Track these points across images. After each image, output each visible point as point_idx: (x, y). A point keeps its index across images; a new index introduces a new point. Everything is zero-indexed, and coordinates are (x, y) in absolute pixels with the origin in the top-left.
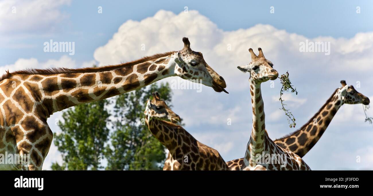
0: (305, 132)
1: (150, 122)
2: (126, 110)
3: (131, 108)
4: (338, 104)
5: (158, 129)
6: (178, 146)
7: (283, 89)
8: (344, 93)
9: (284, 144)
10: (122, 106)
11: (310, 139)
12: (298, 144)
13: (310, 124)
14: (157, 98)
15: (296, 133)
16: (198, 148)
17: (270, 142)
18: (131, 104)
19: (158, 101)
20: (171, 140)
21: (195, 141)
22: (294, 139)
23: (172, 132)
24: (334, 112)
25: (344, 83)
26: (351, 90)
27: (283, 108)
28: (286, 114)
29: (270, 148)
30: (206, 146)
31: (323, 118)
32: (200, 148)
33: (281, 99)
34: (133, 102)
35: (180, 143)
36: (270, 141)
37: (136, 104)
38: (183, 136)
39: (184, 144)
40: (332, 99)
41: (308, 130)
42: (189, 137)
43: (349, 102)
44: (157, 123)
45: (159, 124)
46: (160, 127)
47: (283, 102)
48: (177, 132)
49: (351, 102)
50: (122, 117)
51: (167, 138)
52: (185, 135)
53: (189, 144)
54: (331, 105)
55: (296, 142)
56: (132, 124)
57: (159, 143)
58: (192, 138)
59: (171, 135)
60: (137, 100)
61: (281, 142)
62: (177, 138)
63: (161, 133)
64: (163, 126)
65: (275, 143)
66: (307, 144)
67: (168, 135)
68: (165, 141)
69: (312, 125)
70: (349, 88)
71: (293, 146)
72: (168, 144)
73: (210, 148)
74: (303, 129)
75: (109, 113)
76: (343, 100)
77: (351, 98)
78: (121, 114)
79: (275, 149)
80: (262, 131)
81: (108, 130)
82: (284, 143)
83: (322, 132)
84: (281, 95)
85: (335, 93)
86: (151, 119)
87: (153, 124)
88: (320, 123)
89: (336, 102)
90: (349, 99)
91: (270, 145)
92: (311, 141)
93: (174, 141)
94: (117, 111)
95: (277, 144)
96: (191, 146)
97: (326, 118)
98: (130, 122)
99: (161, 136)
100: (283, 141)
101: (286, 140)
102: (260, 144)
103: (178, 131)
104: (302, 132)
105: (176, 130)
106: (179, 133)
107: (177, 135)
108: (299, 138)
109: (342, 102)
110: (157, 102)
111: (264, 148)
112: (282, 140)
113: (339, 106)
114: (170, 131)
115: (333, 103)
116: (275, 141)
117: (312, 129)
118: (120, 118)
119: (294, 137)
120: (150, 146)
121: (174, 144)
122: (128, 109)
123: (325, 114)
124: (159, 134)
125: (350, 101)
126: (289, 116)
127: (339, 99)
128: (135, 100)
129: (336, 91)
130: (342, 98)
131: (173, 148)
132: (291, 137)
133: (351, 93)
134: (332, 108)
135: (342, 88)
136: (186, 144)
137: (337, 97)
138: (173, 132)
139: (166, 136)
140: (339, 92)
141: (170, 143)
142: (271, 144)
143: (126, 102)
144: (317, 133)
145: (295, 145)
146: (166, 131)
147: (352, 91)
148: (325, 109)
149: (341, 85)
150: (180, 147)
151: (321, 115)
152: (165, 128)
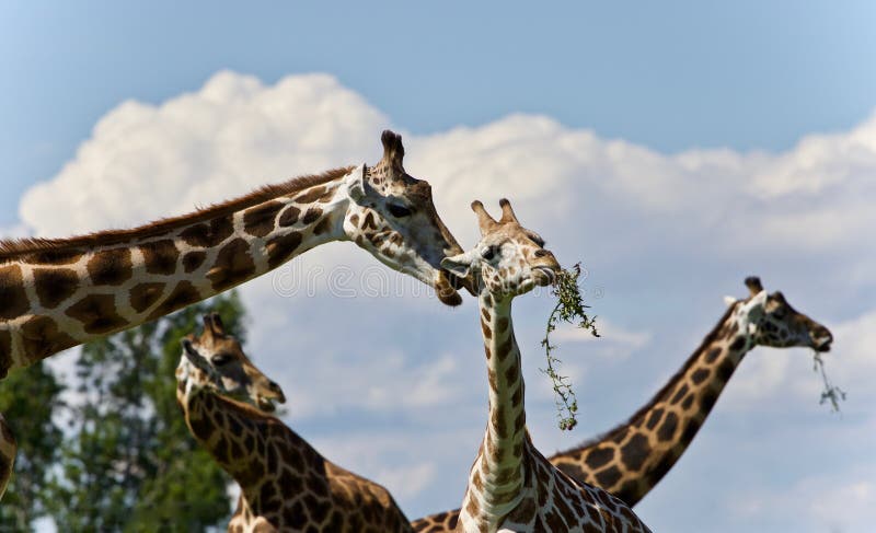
0: (644, 430)
1: (192, 402)
2: (111, 372)
3: (126, 365)
4: (740, 346)
5: (214, 421)
6: (267, 477)
7: (557, 315)
8: (756, 314)
9: (580, 468)
10: (100, 358)
11: (658, 452)
12: (622, 467)
13: (658, 406)
14: (217, 330)
15: (617, 434)
16: (327, 480)
17: (538, 462)
18: (128, 352)
19: (218, 342)
20: (248, 458)
21: (318, 461)
22: (609, 453)
23: (251, 432)
24: (726, 371)
25: (754, 284)
26: (775, 305)
27: (550, 369)
28: (556, 389)
29: (537, 477)
30: (351, 474)
31: (694, 389)
32: (335, 481)
33: (546, 341)
34: (133, 348)
35: (273, 467)
36: (536, 459)
37: (141, 353)
38: (283, 447)
39: (286, 472)
40: (721, 333)
41: (651, 426)
42: (301, 450)
43: (771, 341)
44: (209, 405)
45: (215, 408)
46: (218, 417)
47: (551, 352)
48: (265, 435)
49: (777, 342)
50: (101, 392)
51: (237, 453)
52: (289, 444)
53: (301, 469)
54: (718, 351)
55: (617, 460)
56: (131, 411)
57: (209, 468)
58: (310, 451)
59: (249, 442)
60: (144, 343)
61: (572, 461)
62: (266, 453)
63: (222, 435)
64: (228, 415)
65: (554, 463)
66: (649, 467)
67: (241, 441)
68: (231, 459)
69: (661, 411)
70: (770, 299)
71: (606, 472)
72: (240, 469)
73: (365, 480)
74: (638, 422)
75: (59, 381)
76: (753, 336)
77: (776, 329)
78: (98, 383)
79: (552, 481)
80: (516, 432)
81: (58, 433)
82: (581, 463)
83: (692, 429)
84: (549, 331)
85: (728, 316)
86: (196, 392)
87: (201, 410)
88: (687, 405)
89: (732, 340)
90: (773, 333)
91: (538, 470)
92: (660, 457)
93: (256, 460)
94: (84, 375)
95: (561, 466)
96: (306, 475)
97: (704, 389)
98: (124, 407)
99: (223, 444)
100: (578, 458)
101: (585, 454)
102: (512, 469)
103: (270, 430)
104: (633, 430)
105: (263, 428)
106: (270, 438)
107: (266, 444)
108: (624, 450)
109: (748, 341)
110: (215, 342)
111: (522, 480)
112: (575, 453)
113: (742, 351)
114: (246, 430)
115: (724, 345)
116: (553, 458)
117: (662, 422)
118: (93, 396)
119: (610, 444)
120: (183, 477)
121: (257, 469)
122: (117, 367)
123: (700, 376)
124: (215, 437)
125: (774, 338)
126: (562, 395)
127: (741, 331)
128: (138, 340)
129: (733, 308)
130: (748, 329)
131: (254, 482)
132: (603, 446)
133: (775, 315)
134: (720, 359)
135: (750, 299)
136: (292, 470)
137: (736, 327)
138: (255, 433)
139: (236, 446)
140: (740, 311)
141: (246, 467)
142: (541, 467)
143: (112, 348)
144: (678, 435)
145: (614, 468)
146: (237, 430)
147: (778, 309)
148: (701, 363)
149: (746, 291)
150: (275, 478)
151: (688, 379)
152: (232, 421)
